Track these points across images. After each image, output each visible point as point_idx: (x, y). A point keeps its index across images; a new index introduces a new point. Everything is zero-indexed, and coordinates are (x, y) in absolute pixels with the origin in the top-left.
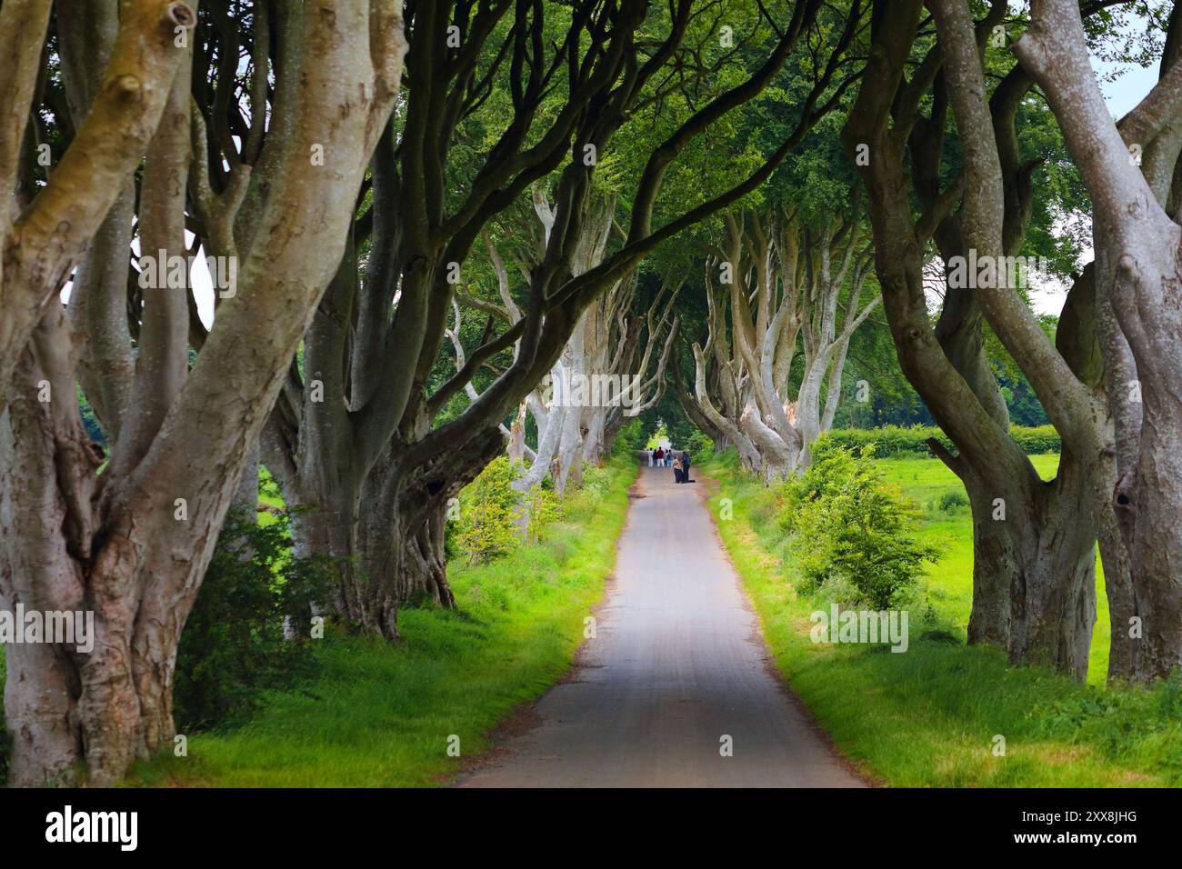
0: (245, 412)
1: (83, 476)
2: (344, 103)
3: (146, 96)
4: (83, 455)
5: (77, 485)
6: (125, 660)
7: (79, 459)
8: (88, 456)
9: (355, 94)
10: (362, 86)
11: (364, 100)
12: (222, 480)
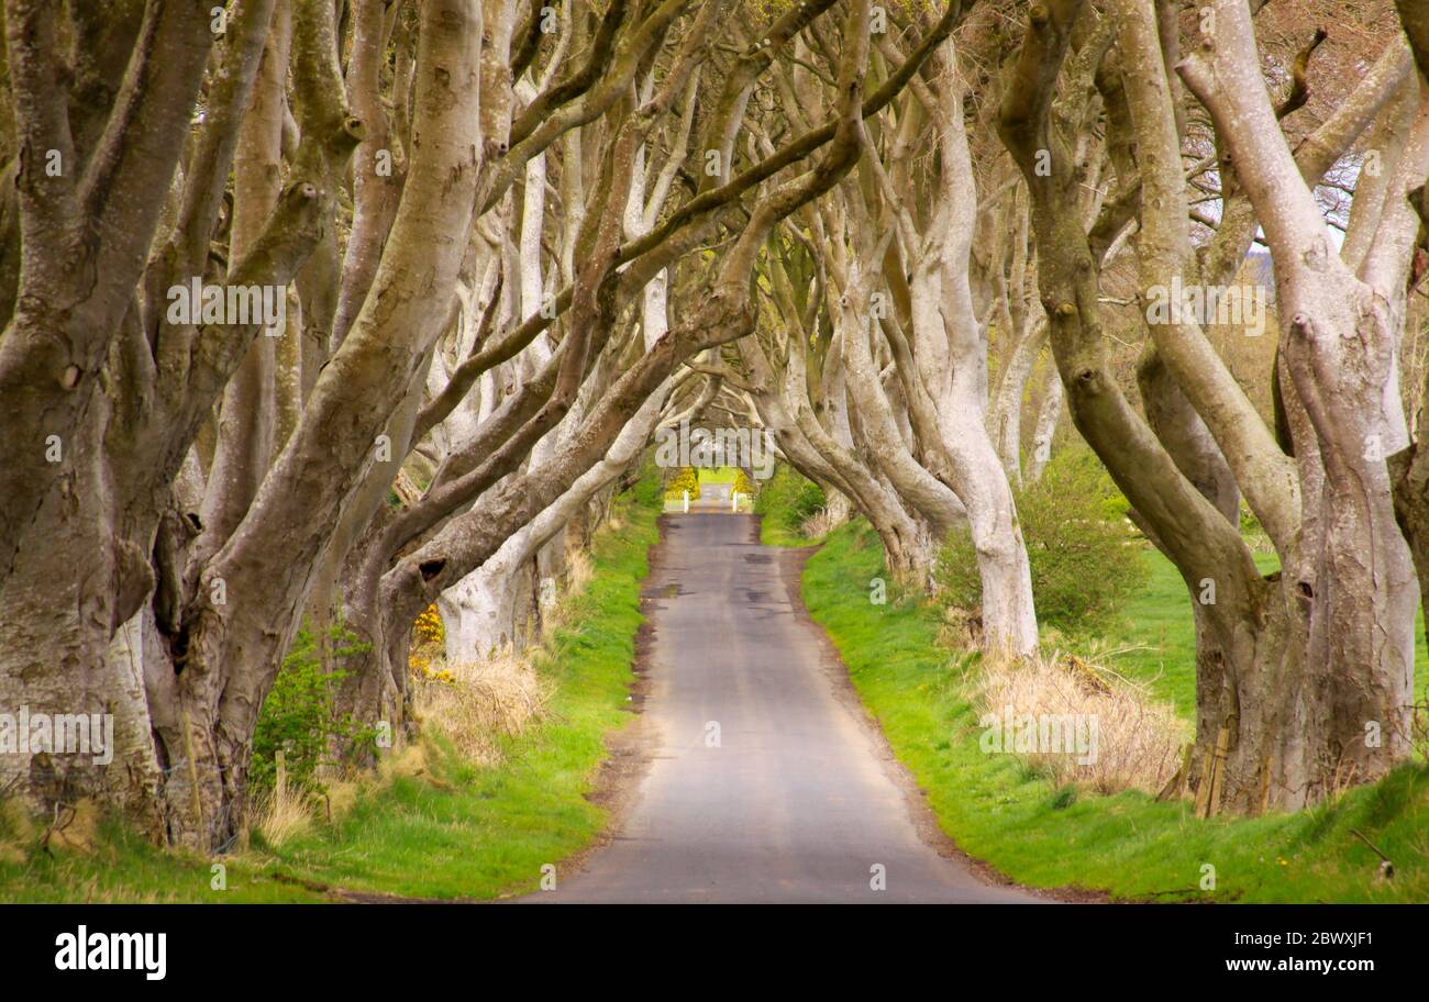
0: (343, 480)
1: (180, 546)
2: (456, 165)
3: (320, 200)
4: (181, 525)
5: (174, 555)
6: (210, 739)
7: (178, 529)
8: (186, 526)
9: (467, 158)
10: (473, 148)
11: (474, 162)
12: (316, 550)
